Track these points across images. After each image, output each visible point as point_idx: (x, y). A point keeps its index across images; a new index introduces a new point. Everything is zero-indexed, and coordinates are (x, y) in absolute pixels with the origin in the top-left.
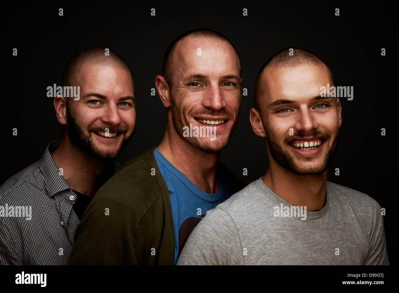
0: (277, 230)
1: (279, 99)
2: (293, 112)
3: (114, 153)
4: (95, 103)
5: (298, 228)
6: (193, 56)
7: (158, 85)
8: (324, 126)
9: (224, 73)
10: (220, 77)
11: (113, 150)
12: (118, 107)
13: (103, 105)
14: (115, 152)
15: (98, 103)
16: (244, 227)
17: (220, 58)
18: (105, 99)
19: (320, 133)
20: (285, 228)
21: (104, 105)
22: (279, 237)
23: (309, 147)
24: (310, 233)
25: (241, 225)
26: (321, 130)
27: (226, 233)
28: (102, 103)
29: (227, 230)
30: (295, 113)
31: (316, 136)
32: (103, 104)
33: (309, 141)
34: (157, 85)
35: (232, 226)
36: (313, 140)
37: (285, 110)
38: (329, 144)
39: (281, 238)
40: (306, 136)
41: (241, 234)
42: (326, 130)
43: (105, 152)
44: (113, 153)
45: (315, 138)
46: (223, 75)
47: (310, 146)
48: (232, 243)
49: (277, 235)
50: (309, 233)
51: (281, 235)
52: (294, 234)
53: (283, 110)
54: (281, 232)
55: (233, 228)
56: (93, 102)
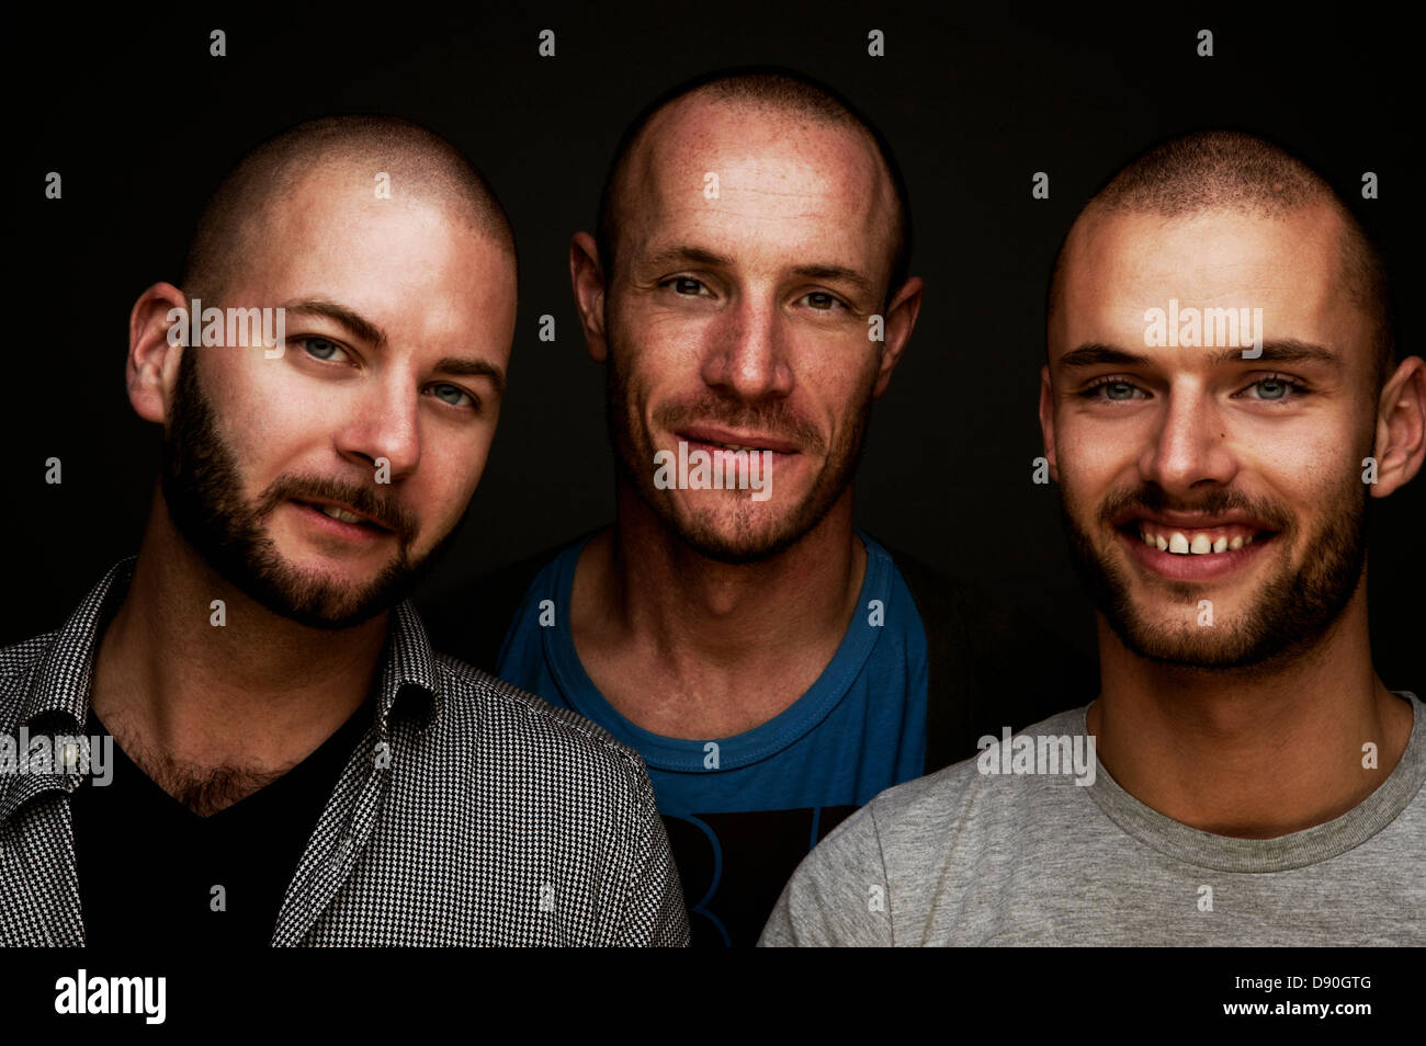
0: (1046, 895)
1: (1093, 340)
2: (1148, 402)
3: (346, 596)
4: (323, 352)
5: (1145, 898)
6: (692, 173)
7: (578, 271)
8: (1265, 477)
9: (802, 255)
10: (784, 268)
11: (347, 578)
12: (423, 397)
13: (357, 371)
14: (352, 595)
15: (338, 357)
16: (918, 883)
17: (792, 195)
18: (376, 346)
19: (1242, 501)
20: (1085, 889)
21: (364, 372)
22: (1049, 924)
23: (1190, 554)
24: (1210, 926)
25: (906, 873)
26: (1251, 488)
27: (846, 894)
28: (355, 360)
29: (853, 884)
30: (1154, 406)
31: (1216, 515)
32: (359, 368)
33: (1190, 529)
34: (576, 270)
35: (873, 872)
36: (1210, 528)
37: (1122, 391)
38: (1287, 549)
39: (1056, 931)
40: (1174, 508)
41: (900, 905)
42: (1273, 491)
43: (310, 580)
44: (342, 596)
45: (1213, 520)
46: (795, 263)
47: (1194, 551)
48: (861, 933)
49: (1039, 914)
50: (1201, 926)
51: (1059, 919)
52: (1125, 921)
53: (1114, 390)
54: (1058, 906)
55: (874, 877)
56: (318, 343)
